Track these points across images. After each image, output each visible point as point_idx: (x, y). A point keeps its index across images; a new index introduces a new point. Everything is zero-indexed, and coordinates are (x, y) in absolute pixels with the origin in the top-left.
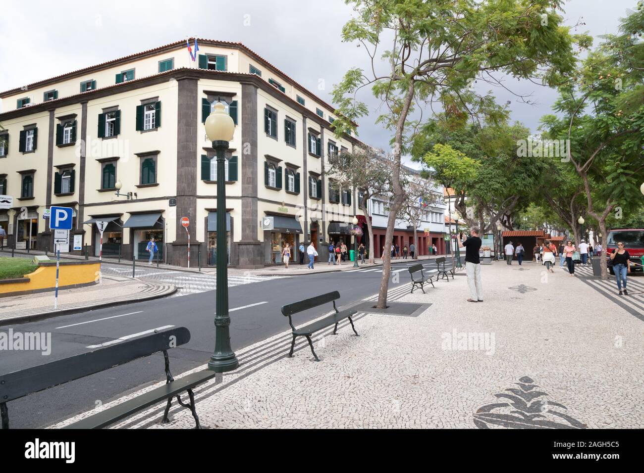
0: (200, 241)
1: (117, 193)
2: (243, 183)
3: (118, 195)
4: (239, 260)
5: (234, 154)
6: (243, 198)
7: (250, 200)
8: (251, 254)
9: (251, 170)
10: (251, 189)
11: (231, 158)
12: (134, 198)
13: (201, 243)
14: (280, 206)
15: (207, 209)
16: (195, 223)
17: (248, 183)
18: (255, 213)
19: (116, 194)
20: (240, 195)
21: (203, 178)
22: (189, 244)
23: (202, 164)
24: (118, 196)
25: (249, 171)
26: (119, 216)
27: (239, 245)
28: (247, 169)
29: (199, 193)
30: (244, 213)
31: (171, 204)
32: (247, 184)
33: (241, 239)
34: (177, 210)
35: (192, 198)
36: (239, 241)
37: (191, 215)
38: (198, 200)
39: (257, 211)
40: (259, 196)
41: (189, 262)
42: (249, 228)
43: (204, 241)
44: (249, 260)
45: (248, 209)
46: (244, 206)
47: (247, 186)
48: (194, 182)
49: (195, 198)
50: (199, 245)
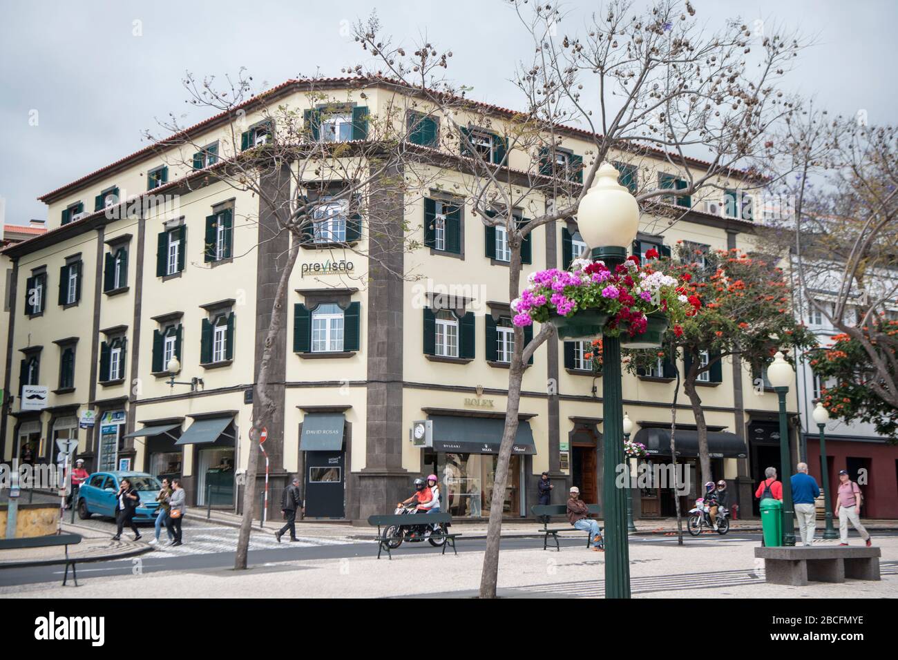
0: (289, 471)
1: (170, 380)
2: (370, 355)
3: (172, 383)
4: (359, 508)
5: (354, 299)
6: (370, 384)
7: (383, 387)
8: (383, 497)
9: (386, 327)
10: (384, 365)
11: (348, 306)
12: (199, 388)
13: (290, 474)
14: (471, 396)
15: (303, 409)
16: (282, 436)
17: (380, 354)
18: (395, 413)
19: (168, 383)
20: (364, 378)
21: (296, 350)
22: (267, 475)
23: (296, 321)
24: (172, 386)
25: (382, 330)
26: (178, 423)
27: (360, 477)
28: (379, 326)
29: (289, 378)
30: (371, 413)
31: (248, 399)
32: (378, 356)
33: (364, 466)
34: (253, 410)
35: (276, 387)
36: (360, 471)
37: (274, 421)
38: (289, 391)
39: (400, 409)
40: (406, 379)
41: (266, 510)
42: (381, 444)
43: (296, 471)
44: (377, 508)
45: (379, 406)
46: (371, 399)
47: (377, 359)
48: (280, 357)
49: (283, 386)
50: (288, 478)
